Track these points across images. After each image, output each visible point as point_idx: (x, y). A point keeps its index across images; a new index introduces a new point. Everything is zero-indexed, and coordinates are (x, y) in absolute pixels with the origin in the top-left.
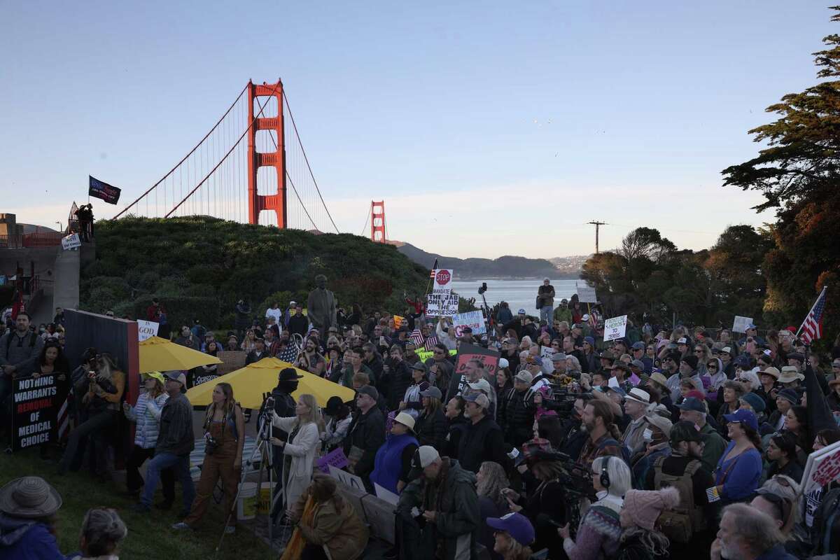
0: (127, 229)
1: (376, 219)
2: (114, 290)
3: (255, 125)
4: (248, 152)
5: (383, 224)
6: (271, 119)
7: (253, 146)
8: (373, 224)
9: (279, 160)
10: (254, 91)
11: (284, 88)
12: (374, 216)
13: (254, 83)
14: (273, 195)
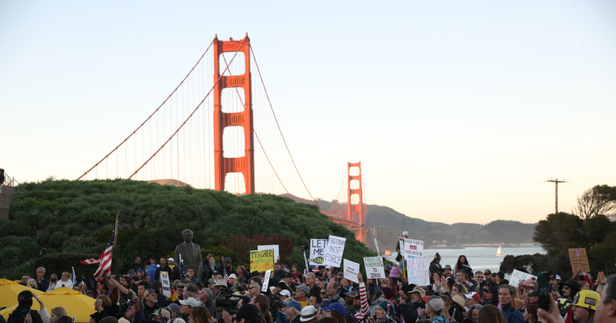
0: (45, 191)
1: (353, 182)
2: (23, 249)
3: (222, 83)
4: (214, 112)
5: (361, 186)
6: (238, 76)
7: (218, 105)
8: (349, 186)
9: (246, 119)
10: (220, 47)
11: (251, 43)
12: (351, 178)
13: (220, 39)
14: (240, 157)
